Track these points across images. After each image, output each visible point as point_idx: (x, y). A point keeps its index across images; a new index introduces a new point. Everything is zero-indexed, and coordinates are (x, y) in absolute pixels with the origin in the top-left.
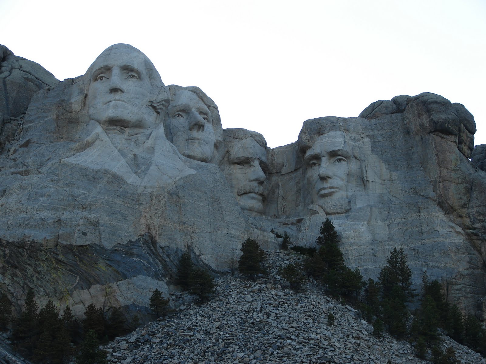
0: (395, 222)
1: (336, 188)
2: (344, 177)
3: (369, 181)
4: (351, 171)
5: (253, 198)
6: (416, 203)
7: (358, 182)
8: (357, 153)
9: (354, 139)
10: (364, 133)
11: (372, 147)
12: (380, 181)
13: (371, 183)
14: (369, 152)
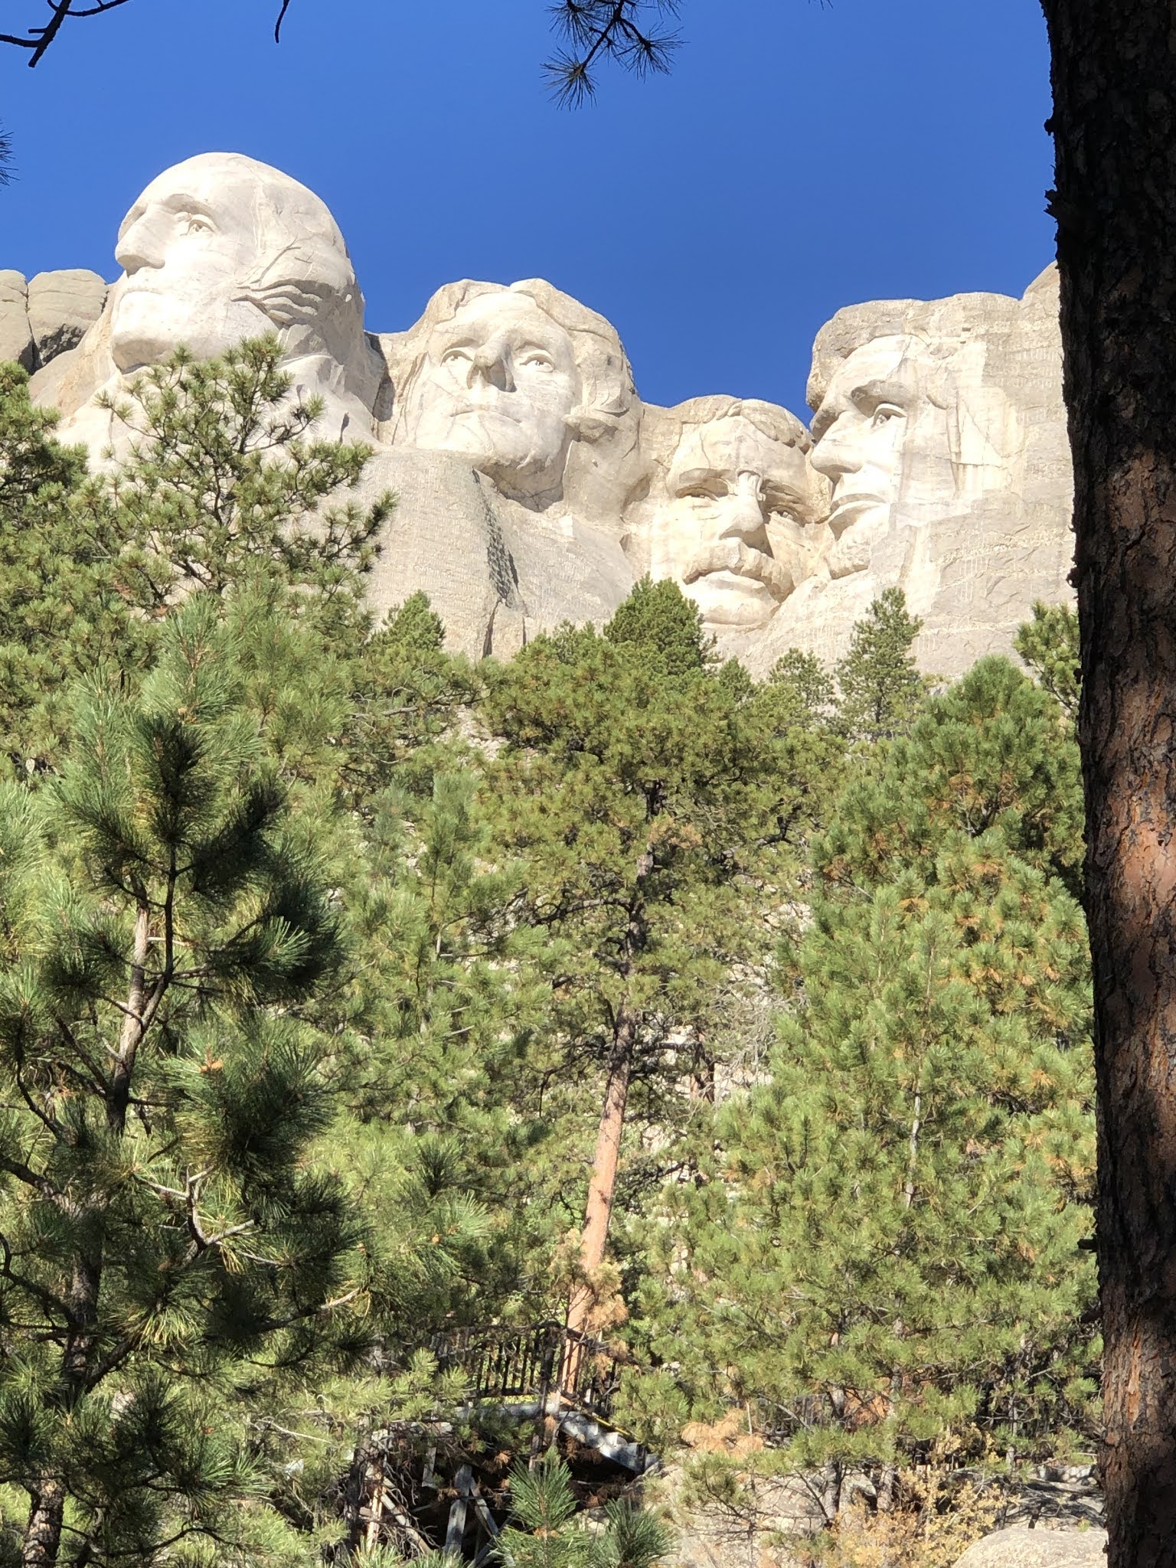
0: (971, 558)
1: (868, 497)
2: (893, 461)
3: (965, 465)
4: (912, 441)
5: (723, 584)
6: (1059, 497)
7: (939, 475)
8: (938, 387)
9: (938, 350)
10: (968, 330)
11: (987, 365)
12: (999, 462)
13: (970, 468)
14: (977, 381)
